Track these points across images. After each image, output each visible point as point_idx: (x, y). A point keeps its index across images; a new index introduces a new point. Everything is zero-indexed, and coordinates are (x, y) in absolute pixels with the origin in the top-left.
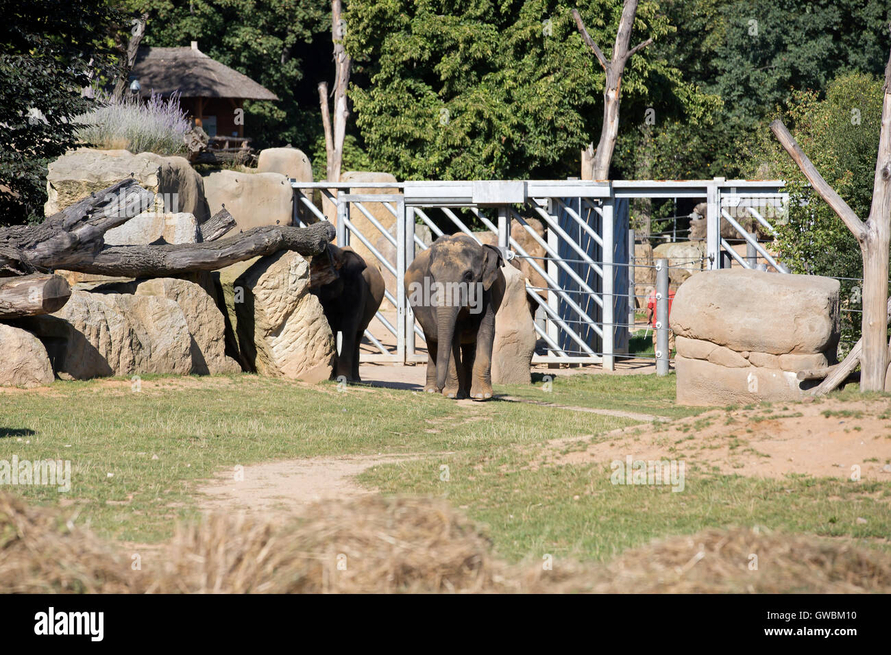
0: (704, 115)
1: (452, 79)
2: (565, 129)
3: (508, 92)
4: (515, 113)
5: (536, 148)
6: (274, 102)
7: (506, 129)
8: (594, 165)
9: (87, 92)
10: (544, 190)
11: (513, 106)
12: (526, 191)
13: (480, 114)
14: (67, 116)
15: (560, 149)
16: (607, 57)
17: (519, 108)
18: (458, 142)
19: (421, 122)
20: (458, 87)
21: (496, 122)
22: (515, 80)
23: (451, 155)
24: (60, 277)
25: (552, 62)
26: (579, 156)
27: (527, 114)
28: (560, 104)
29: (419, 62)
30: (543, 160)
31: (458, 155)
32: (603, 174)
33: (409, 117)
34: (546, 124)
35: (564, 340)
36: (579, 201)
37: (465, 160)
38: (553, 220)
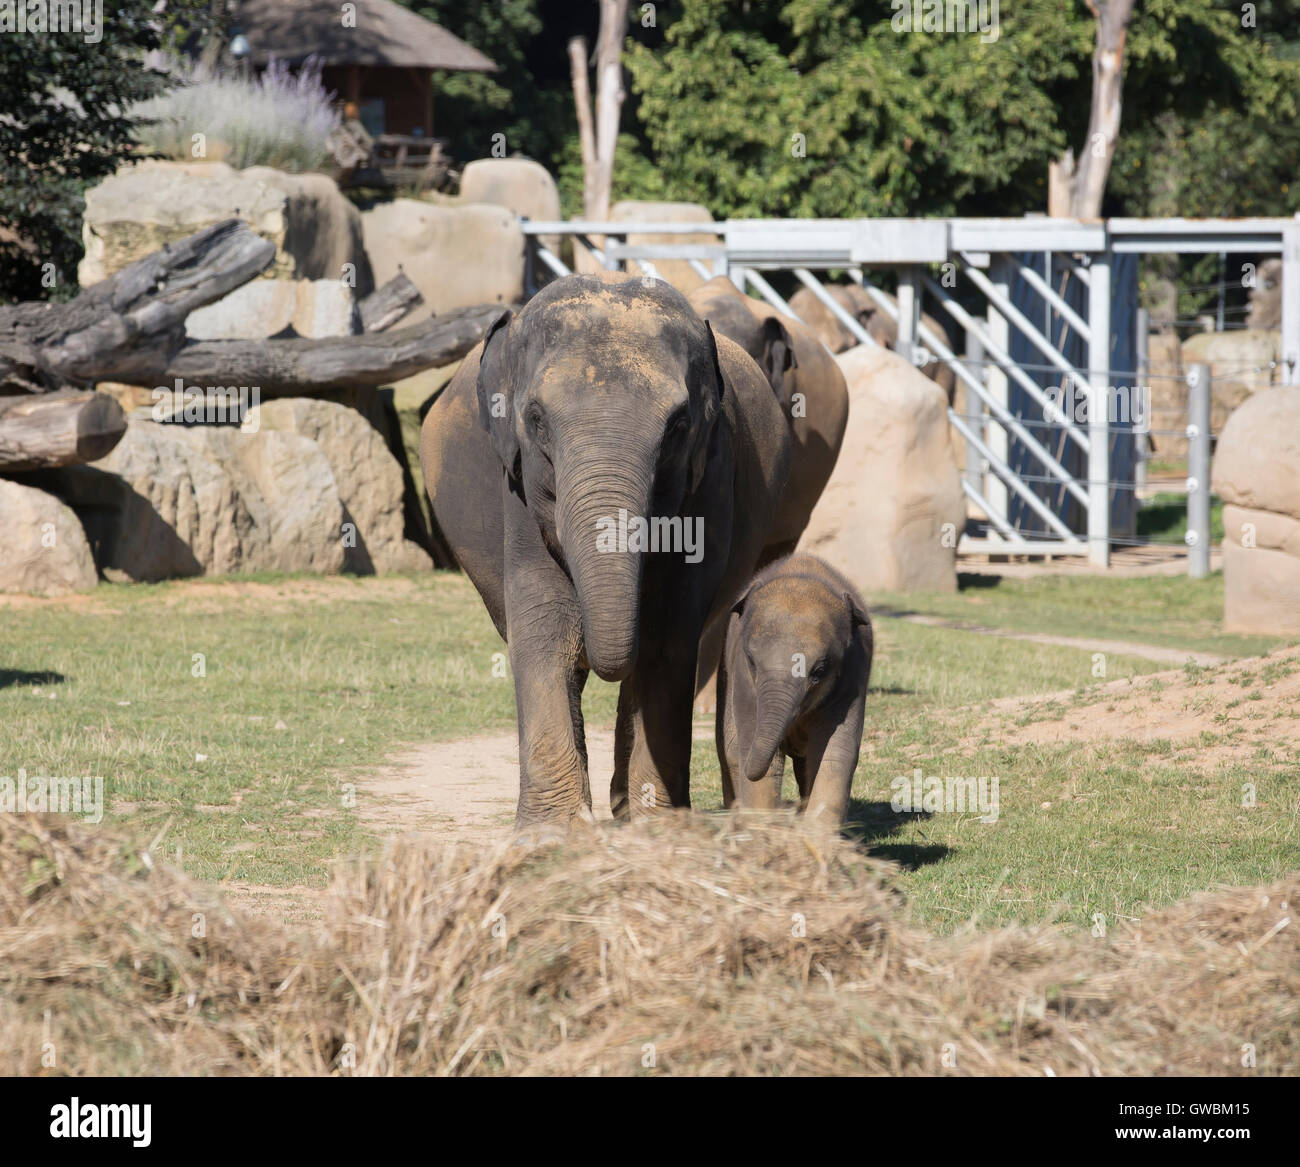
0: (1278, 97)
1: (815, 33)
2: (1020, 125)
3: (918, 56)
4: (929, 95)
5: (968, 160)
6: (489, 74)
7: (912, 125)
8: (1074, 190)
9: (155, 59)
10: (978, 236)
11: (926, 82)
12: (949, 240)
13: (864, 98)
14: (118, 102)
15: (1010, 161)
17: (936, 86)
18: (824, 149)
19: (757, 111)
20: (826, 46)
21: (894, 111)
23: (813, 173)
24: (107, 398)
26: (1044, 174)
27: (950, 97)
28: (1013, 79)
30: (980, 181)
31: (825, 171)
32: (1091, 206)
33: (735, 102)
34: (987, 115)
35: (1018, 511)
36: (1048, 259)
37: (837, 179)
38: (998, 293)
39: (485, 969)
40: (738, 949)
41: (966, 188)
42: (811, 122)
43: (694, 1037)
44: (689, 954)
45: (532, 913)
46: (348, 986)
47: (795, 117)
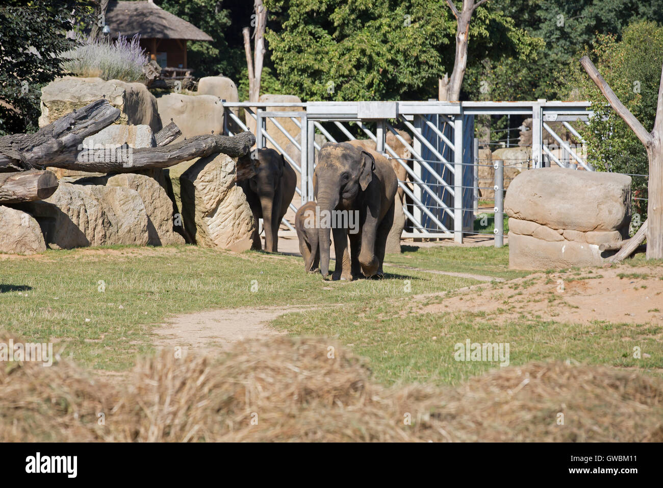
0: (531, 52)
1: (343, 25)
2: (427, 63)
3: (385, 35)
4: (389, 51)
5: (405, 78)
6: (210, 42)
7: (383, 63)
8: (448, 90)
9: (70, 34)
10: (410, 108)
12: (397, 110)
13: (363, 52)
14: (55, 52)
15: (423, 78)
16: (459, 9)
17: (392, 47)
18: (347, 73)
19: (319, 57)
20: (347, 31)
21: (375, 57)
22: (389, 26)
23: (342, 82)
24: (50, 173)
25: (417, 13)
26: (437, 83)
27: (398, 51)
28: (423, 44)
29: (318, 12)
30: (410, 86)
31: (347, 82)
32: (455, 97)
33: (310, 53)
34: (413, 59)
35: (426, 221)
36: (438, 118)
37: (352, 85)
38: (418, 131)
40: (303, 393)
41: (404, 89)
42: (341, 62)
45: (218, 379)
46: (141, 408)
47: (335, 60)
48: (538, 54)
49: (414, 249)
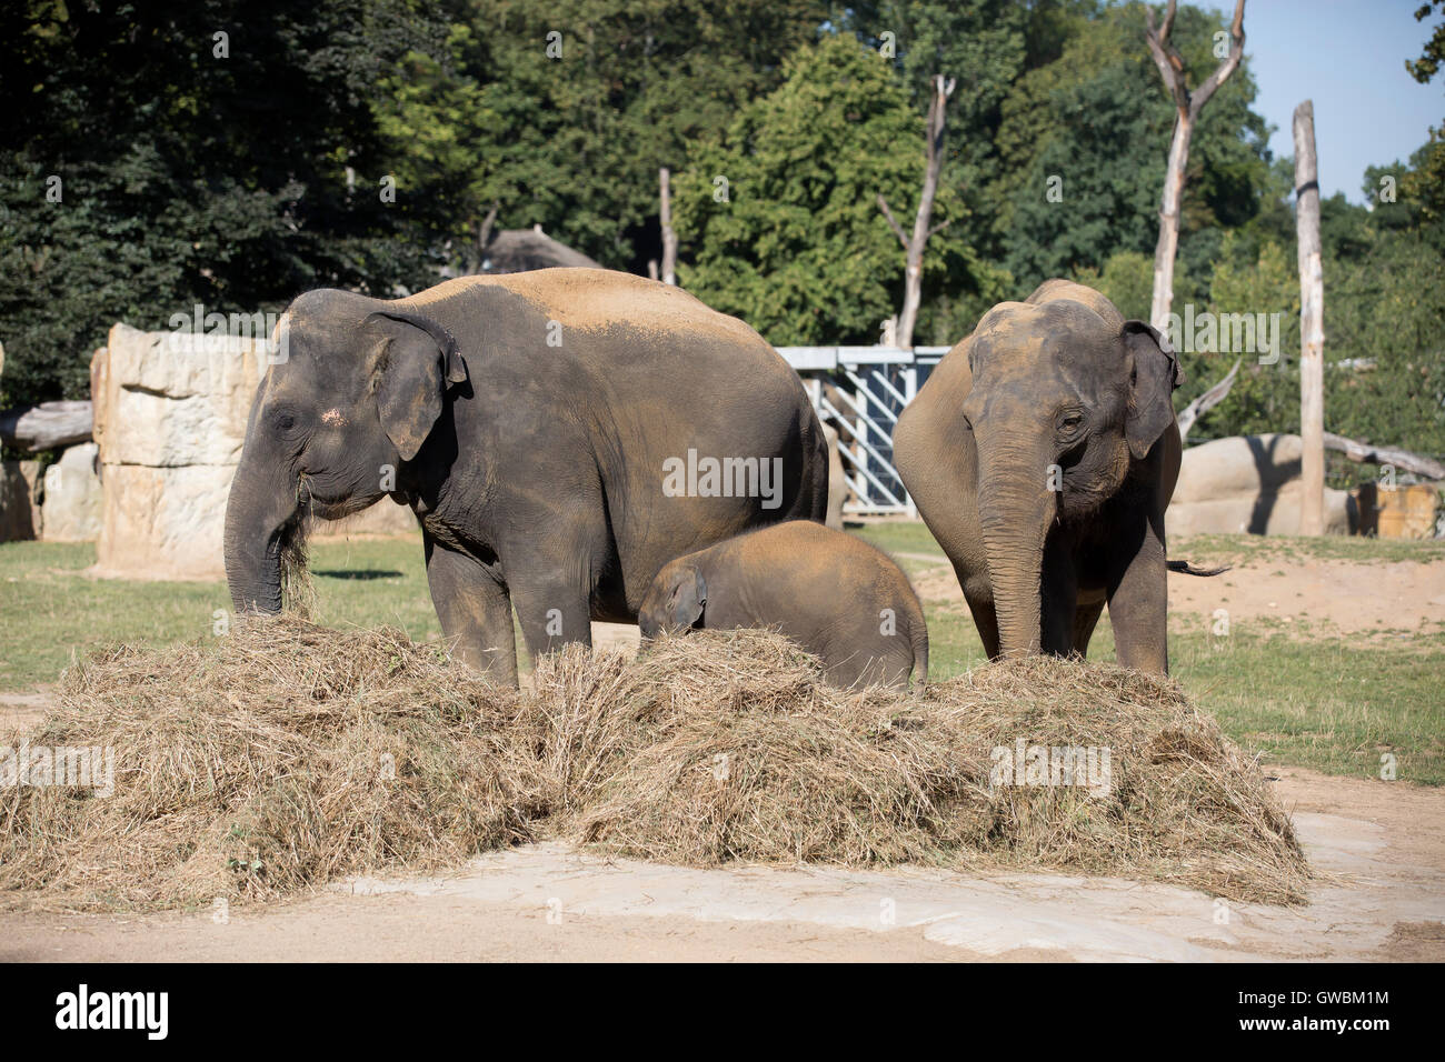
0: (996, 289)
1: (770, 257)
2: (871, 302)
3: (821, 268)
4: (826, 287)
5: (846, 318)
7: (818, 302)
8: (898, 334)
9: (444, 271)
10: (852, 356)
11: (825, 281)
12: (837, 358)
13: (795, 289)
15: (866, 320)
16: (910, 237)
17: (830, 283)
18: (775, 314)
19: (741, 295)
20: (775, 263)
21: (809, 295)
22: (826, 257)
23: (770, 326)
25: (860, 241)
26: (882, 325)
27: (837, 288)
28: (867, 280)
29: (740, 242)
30: (852, 330)
31: (776, 324)
32: (906, 341)
33: (731, 291)
34: (855, 297)
35: (873, 492)
36: (886, 368)
37: (781, 329)
38: (861, 383)
39: (614, 709)
40: (740, 697)
41: (845, 333)
42: (768, 301)
43: (718, 741)
44: (715, 700)
45: (637, 681)
46: (545, 717)
47: (761, 298)
48: (1005, 290)
49: (859, 526)
